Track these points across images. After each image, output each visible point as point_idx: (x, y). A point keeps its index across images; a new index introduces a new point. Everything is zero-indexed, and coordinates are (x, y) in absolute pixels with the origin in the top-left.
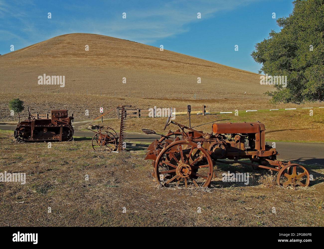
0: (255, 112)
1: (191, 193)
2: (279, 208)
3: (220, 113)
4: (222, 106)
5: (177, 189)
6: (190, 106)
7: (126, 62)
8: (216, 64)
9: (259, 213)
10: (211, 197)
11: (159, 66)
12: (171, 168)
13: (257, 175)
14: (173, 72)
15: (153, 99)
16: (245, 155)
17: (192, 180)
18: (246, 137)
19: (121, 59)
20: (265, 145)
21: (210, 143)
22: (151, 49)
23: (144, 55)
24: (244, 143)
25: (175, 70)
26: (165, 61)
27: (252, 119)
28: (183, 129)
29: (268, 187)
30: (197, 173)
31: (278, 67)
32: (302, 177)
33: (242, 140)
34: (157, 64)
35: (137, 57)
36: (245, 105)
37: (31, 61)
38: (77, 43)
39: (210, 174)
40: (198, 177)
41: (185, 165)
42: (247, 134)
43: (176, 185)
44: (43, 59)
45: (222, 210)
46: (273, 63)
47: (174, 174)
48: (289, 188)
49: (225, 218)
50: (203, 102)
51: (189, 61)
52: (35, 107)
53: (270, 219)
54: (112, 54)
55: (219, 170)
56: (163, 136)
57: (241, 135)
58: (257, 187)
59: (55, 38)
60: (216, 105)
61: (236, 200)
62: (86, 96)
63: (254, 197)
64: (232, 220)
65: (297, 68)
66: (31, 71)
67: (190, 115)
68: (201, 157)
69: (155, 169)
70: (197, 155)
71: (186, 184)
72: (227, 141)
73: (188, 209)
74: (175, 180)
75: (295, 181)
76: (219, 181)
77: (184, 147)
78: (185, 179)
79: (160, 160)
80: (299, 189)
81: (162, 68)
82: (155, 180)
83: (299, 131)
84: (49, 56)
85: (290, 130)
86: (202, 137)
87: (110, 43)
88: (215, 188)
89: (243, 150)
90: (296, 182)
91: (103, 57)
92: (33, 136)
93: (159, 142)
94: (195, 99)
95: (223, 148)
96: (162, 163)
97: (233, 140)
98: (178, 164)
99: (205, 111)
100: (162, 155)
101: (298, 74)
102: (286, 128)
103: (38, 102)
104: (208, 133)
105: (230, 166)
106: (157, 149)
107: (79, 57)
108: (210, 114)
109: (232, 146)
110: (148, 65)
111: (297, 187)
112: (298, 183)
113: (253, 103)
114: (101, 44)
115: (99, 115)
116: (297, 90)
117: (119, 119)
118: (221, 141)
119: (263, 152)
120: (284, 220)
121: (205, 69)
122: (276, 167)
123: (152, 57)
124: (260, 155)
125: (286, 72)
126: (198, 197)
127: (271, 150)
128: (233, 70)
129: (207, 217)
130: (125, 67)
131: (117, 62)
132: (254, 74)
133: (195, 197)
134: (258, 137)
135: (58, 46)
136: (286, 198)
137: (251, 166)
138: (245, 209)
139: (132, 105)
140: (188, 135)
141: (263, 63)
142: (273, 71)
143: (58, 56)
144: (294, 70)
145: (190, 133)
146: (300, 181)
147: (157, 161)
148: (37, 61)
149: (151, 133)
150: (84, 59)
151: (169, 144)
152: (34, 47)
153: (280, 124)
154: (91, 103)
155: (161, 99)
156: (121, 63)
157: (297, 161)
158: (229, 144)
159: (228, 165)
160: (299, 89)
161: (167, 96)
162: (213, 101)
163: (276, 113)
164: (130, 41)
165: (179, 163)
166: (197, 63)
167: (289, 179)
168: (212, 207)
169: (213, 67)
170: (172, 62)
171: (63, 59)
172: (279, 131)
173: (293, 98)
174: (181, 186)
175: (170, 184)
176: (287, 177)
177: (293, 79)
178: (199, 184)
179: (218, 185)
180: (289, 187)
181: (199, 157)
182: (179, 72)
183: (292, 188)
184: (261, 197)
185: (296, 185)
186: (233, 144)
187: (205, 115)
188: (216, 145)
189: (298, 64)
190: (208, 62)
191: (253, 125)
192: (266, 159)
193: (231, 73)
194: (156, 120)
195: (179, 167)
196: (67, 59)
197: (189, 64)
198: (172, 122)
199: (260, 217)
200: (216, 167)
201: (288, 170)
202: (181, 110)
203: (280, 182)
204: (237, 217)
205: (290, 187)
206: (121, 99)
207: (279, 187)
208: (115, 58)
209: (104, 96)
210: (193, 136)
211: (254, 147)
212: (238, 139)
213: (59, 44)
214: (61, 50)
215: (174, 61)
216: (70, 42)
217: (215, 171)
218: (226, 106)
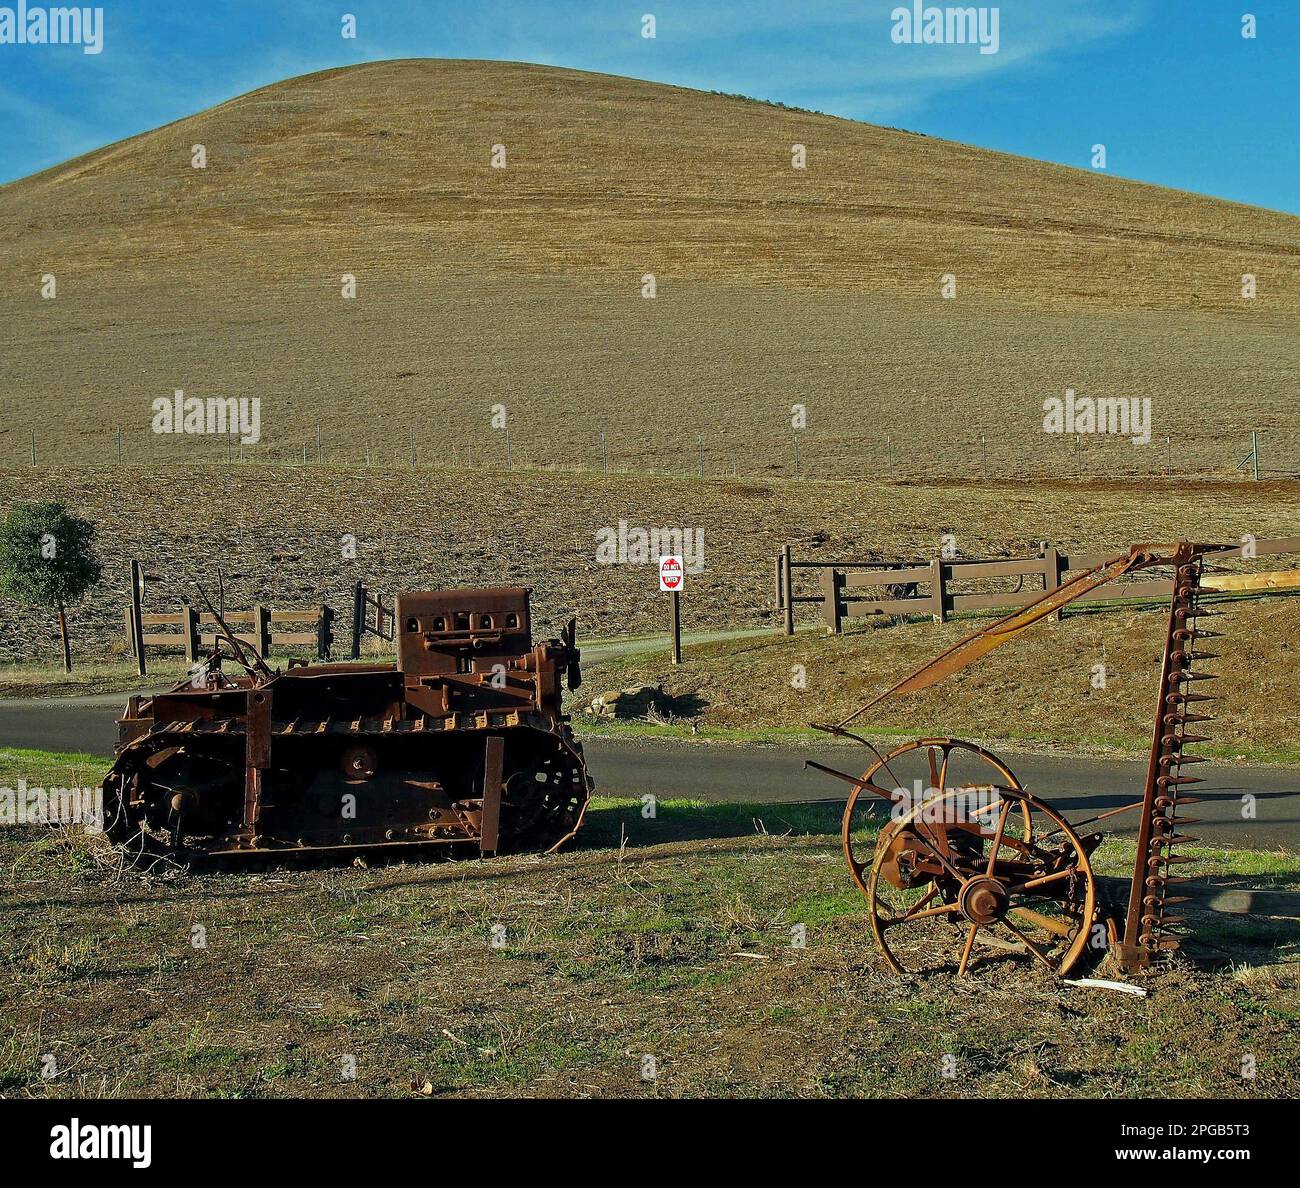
7: (737, 240)
11: (967, 259)
14: (1062, 298)
15: (961, 482)
19: (702, 225)
22: (899, 151)
23: (857, 193)
25: (1074, 285)
26: (1000, 225)
34: (947, 251)
35: (814, 208)
37: (105, 255)
38: (406, 128)
44: (187, 238)
51: (1160, 221)
52: (168, 560)
54: (639, 189)
59: (258, 94)
62: (506, 475)
66: (108, 316)
81: (988, 275)
84: (223, 216)
87: (624, 116)
91: (586, 212)
92: (262, 814)
94: (1254, 478)
103: (182, 526)
107: (422, 220)
110: (890, 253)
114: (563, 124)
115: (609, 609)
117: (791, 632)
121: (1274, 272)
123: (910, 204)
130: (738, 276)
131: (679, 244)
135: (281, 146)
139: (825, 527)
143: (285, 211)
148: (146, 251)
150: (459, 227)
152: (123, 159)
154: (547, 524)
155: (1015, 483)
156: (706, 246)
161: (1057, 461)
164: (750, 102)
166: (1215, 230)
170: (1048, 232)
171: (317, 231)
182: (1104, 294)
190: (1290, 220)
196: (345, 234)
197: (1159, 237)
206: (748, 492)
208: (663, 217)
209: (625, 471)
213: (283, 134)
214: (303, 175)
215: (1055, 225)
216: (359, 122)
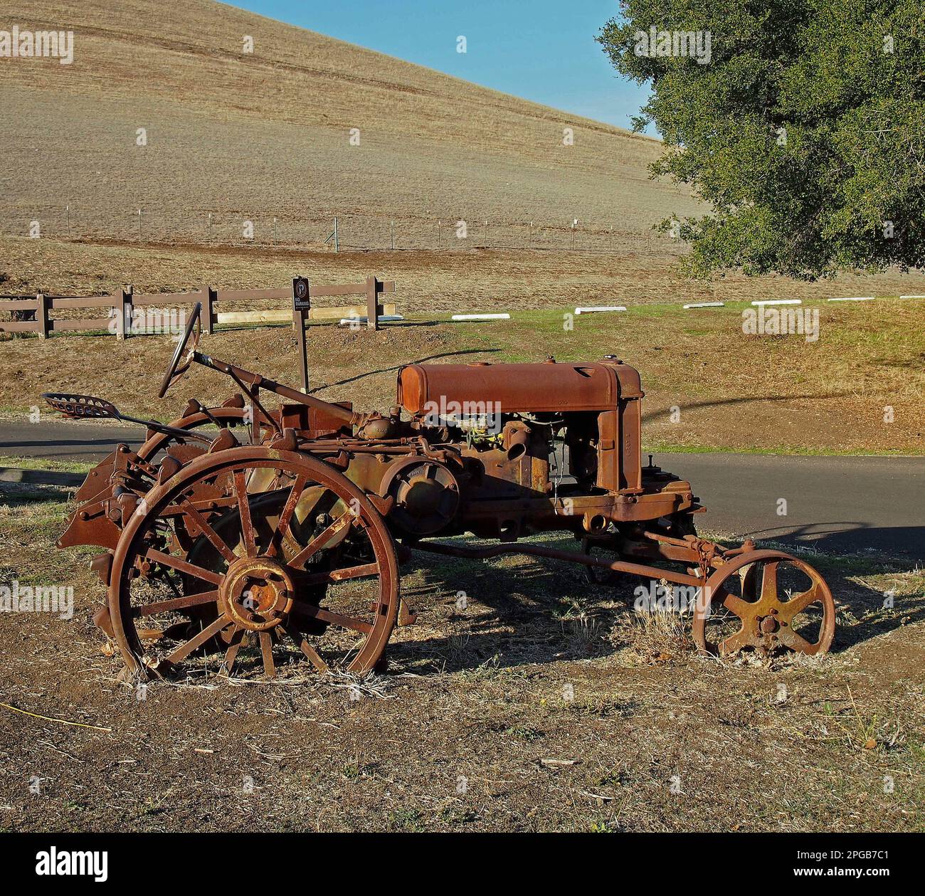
0: (614, 317)
1: (291, 703)
2: (694, 755)
3: (455, 318)
4: (465, 284)
5: (224, 687)
6: (306, 281)
8: (437, 78)
9: (604, 782)
10: (385, 719)
11: (157, 75)
12: (194, 586)
13: (610, 609)
14: (226, 110)
15: (123, 243)
16: (549, 513)
17: (298, 642)
18: (557, 428)
20: (643, 469)
21: (387, 460)
24: (547, 459)
25: (236, 101)
26: (185, 51)
27: (602, 349)
28: (254, 394)
29: (653, 661)
30: (322, 604)
31: (721, 100)
32: (802, 612)
33: (537, 443)
34: (142, 67)
36: (575, 280)
39: (384, 610)
40: (329, 624)
41: (260, 568)
42: (557, 418)
43: (216, 670)
45: (432, 776)
46: (696, 85)
47: (208, 612)
48: (746, 663)
49: (447, 812)
50: (372, 266)
51: (307, 58)
53: (651, 807)
55: (433, 591)
56: (154, 428)
57: (532, 418)
58: (604, 663)
60: (438, 280)
61: (503, 728)
63: (587, 712)
64: (480, 819)
65: (804, 108)
67: (305, 328)
68: (339, 528)
69: (111, 592)
70: (320, 518)
71: (268, 659)
72: (468, 451)
73: (269, 782)
74: (215, 645)
75: (772, 628)
76: (428, 641)
77: (261, 478)
78: (265, 639)
79: (137, 546)
80: (789, 665)
81: (171, 88)
82: (113, 646)
83: (807, 402)
85: (769, 398)
86: (346, 431)
88: (407, 675)
89: (540, 489)
90: (778, 634)
93: (137, 460)
94: (334, 250)
95: (448, 480)
96: (148, 560)
97: (493, 443)
98: (226, 562)
99: (379, 310)
100: (149, 522)
101: (808, 138)
102: (750, 392)
104: (375, 414)
105: (486, 569)
106: (123, 490)
108: (405, 325)
109: (490, 471)
110: (97, 65)
111: (781, 657)
112: (787, 638)
113: (611, 275)
116: (803, 212)
118: (440, 448)
119: (631, 500)
120: (711, 806)
121: (385, 102)
122: (689, 570)
123: (116, 28)
124: (619, 515)
125: (755, 126)
126: (323, 721)
127: (669, 491)
128: (519, 112)
129: (362, 811)
132: (619, 134)
133: (308, 723)
134: (611, 428)
136: (729, 709)
137: (580, 567)
138: (542, 767)
139: (8, 270)
140: (283, 420)
141: (651, 80)
142: (698, 123)
144: (792, 118)
145: (288, 410)
146: (797, 632)
147: (122, 553)
149: (92, 413)
151: (180, 467)
153: (725, 373)
155: (163, 245)
157: (790, 540)
158: (475, 465)
159: (474, 564)
160: (811, 209)
161: (196, 231)
162: (422, 259)
163: (712, 319)
165: (233, 558)
166: (347, 68)
167: (747, 623)
168: (390, 762)
169: (424, 92)
170: (221, 59)
172: (722, 403)
173: (785, 250)
174: (246, 673)
175: (189, 662)
176: (737, 612)
177: (787, 162)
178: (330, 657)
179: (424, 662)
180: (748, 658)
181: (331, 527)
182: (258, 109)
183: (759, 664)
184: (618, 707)
185: (776, 649)
186: (493, 462)
187: (378, 329)
188: (416, 471)
189: (810, 89)
190: (402, 65)
191: (588, 372)
192: (647, 534)
193: (508, 123)
194: (133, 351)
195: (233, 579)
197: (305, 70)
198: (198, 358)
199: (605, 801)
200: (416, 578)
201: (742, 582)
202: (264, 302)
203: (705, 641)
204: (501, 804)
205: (751, 660)
207: (701, 658)
210: (304, 424)
211: (594, 476)
212: (517, 439)
215: (228, 54)
217: (415, 594)
218: (485, 283)
